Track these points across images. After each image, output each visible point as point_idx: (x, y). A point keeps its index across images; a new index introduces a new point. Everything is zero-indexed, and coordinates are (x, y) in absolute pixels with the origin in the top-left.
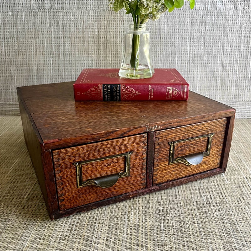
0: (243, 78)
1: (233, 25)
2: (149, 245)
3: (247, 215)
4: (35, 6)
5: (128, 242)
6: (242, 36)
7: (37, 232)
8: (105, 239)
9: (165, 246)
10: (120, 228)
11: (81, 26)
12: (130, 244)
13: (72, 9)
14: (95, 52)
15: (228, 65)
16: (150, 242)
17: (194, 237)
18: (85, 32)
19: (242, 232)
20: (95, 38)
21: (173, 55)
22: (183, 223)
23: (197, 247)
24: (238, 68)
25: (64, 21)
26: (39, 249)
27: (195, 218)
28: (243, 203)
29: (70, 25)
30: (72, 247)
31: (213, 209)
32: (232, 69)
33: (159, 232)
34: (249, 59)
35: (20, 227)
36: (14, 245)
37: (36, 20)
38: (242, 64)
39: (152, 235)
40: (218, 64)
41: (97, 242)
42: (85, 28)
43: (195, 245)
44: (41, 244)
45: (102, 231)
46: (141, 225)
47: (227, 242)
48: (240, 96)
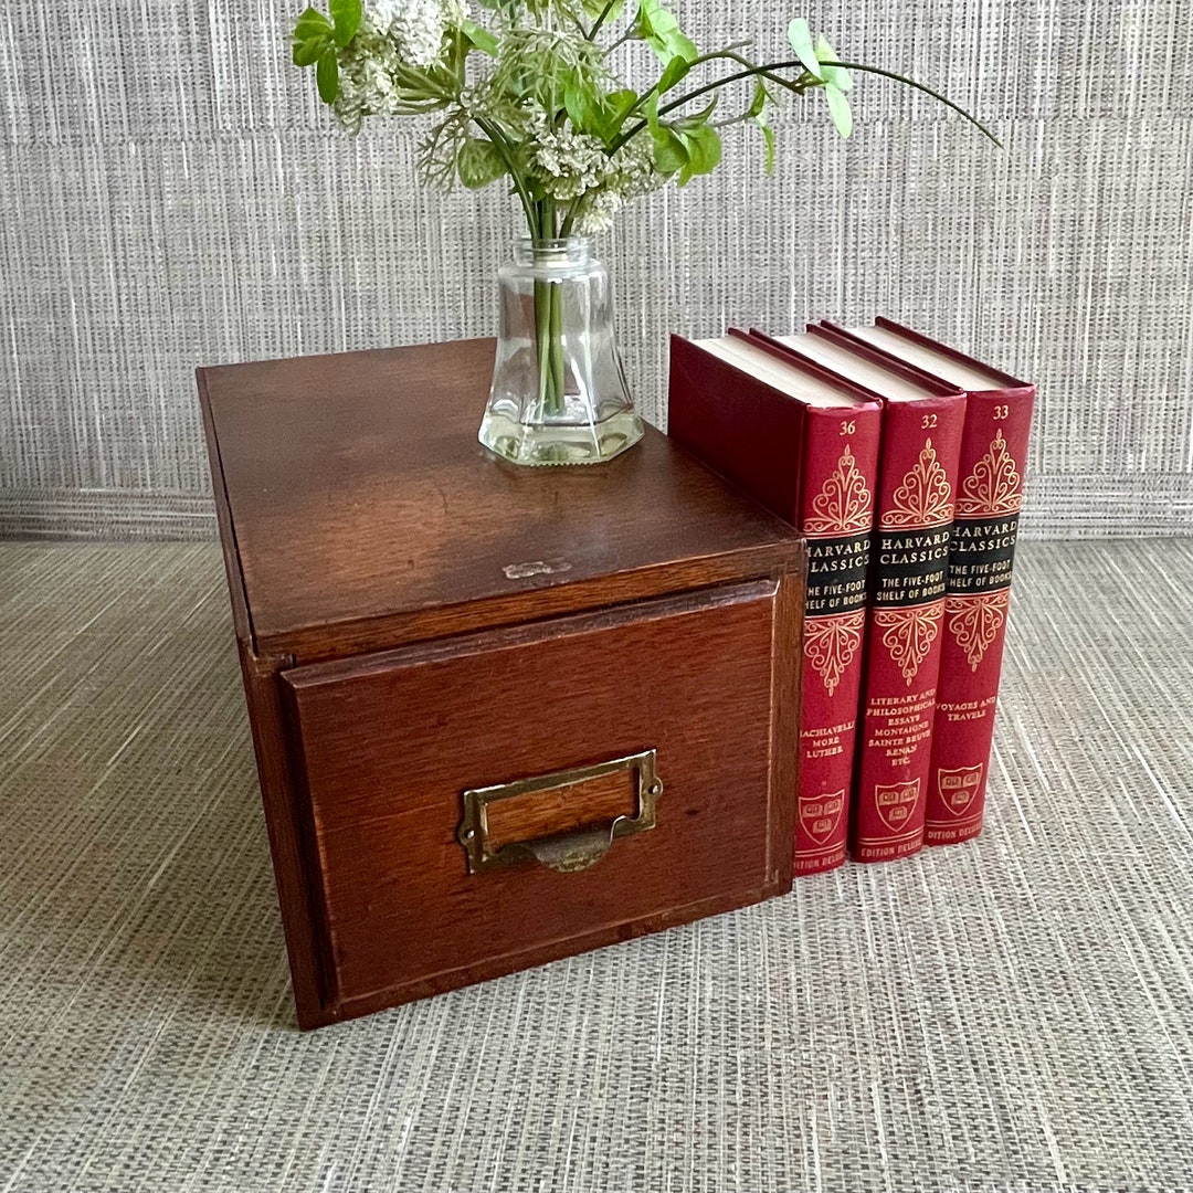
0: (1058, 384)
1: (1013, 175)
2: (597, 1080)
3: (995, 954)
4: (227, 117)
5: (519, 1066)
6: (1051, 220)
7: (177, 1028)
8: (434, 1053)
9: (661, 1083)
10: (497, 1011)
11: (412, 190)
12: (526, 1074)
13: (373, 126)
14: (470, 291)
15: (997, 331)
16: (604, 1067)
17: (774, 1045)
18: (426, 214)
19: (964, 1024)
20: (467, 237)
21: (777, 298)
22: (743, 988)
23: (782, 1085)
24: (1037, 343)
25: (343, 174)
26: (176, 1094)
27: (793, 967)
28: (989, 903)
29: (367, 187)
30: (301, 1087)
31: (867, 929)
32: (1013, 347)
33: (642, 1026)
34: (1080, 308)
35: (114, 1007)
36: (86, 1077)
37: (233, 173)
38: (1053, 329)
39: (614, 1038)
40: (959, 331)
41: (400, 1066)
42: (425, 197)
43: (775, 1079)
44: (186, 1075)
45: (424, 1023)
46: (578, 999)
47: (899, 1065)
48: (1050, 452)
